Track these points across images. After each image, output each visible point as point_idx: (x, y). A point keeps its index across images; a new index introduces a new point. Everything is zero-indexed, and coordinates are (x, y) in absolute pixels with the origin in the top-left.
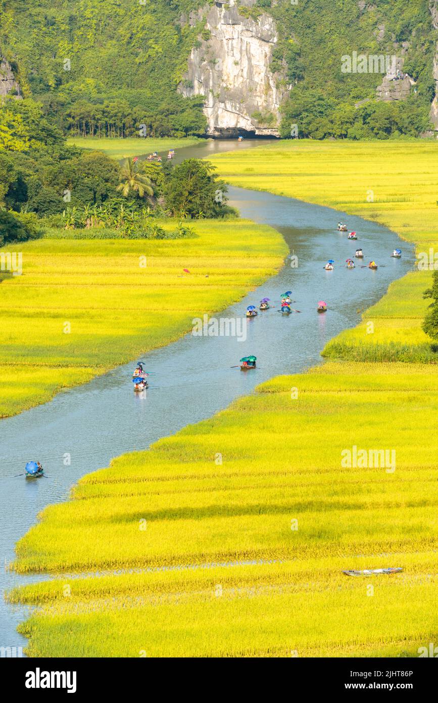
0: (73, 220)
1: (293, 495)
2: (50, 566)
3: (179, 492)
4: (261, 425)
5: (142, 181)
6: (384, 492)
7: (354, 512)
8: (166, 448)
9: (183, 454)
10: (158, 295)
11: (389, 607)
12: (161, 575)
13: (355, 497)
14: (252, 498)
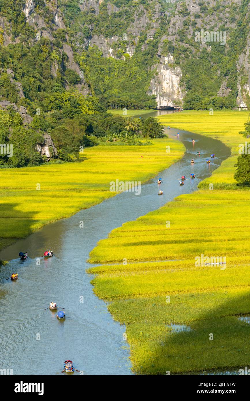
0: (109, 139)
1: (187, 237)
2: (101, 261)
3: (147, 236)
4: (176, 212)
5: (134, 125)
6: (219, 236)
7: (209, 243)
8: (141, 220)
9: (148, 222)
10: (139, 166)
11: (221, 276)
12: (141, 265)
13: (209, 238)
14: (172, 238)
